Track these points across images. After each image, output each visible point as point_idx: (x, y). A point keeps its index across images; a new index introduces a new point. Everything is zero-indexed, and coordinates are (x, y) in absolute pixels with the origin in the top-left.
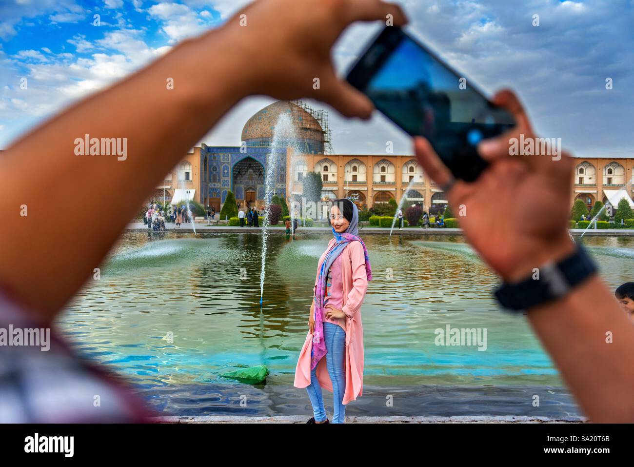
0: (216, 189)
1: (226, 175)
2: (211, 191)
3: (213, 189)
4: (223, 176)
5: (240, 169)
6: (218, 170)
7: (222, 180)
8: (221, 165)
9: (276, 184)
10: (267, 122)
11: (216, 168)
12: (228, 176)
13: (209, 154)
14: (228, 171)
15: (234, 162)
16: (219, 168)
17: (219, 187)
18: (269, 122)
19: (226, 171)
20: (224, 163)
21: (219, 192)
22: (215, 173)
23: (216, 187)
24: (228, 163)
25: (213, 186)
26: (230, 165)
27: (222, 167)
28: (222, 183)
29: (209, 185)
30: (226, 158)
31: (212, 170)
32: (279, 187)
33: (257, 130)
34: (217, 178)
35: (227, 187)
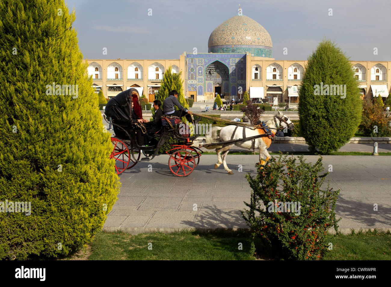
0: (193, 85)
1: (200, 74)
2: (190, 86)
3: (191, 85)
4: (199, 75)
5: (211, 70)
6: (194, 70)
7: (197, 78)
8: (197, 67)
9: (238, 80)
10: (229, 33)
11: (193, 69)
12: (202, 75)
13: (188, 59)
14: (202, 71)
15: (207, 64)
16: (195, 69)
17: (195, 83)
18: (231, 33)
19: (200, 72)
20: (199, 65)
21: (196, 87)
22: (192, 73)
23: (193, 83)
24: (202, 65)
25: (191, 83)
26: (203, 67)
27: (198, 68)
28: (198, 80)
29: (188, 82)
30: (200, 61)
31: (190, 70)
32: (239, 83)
33: (221, 39)
34: (194, 76)
35: (201, 83)
